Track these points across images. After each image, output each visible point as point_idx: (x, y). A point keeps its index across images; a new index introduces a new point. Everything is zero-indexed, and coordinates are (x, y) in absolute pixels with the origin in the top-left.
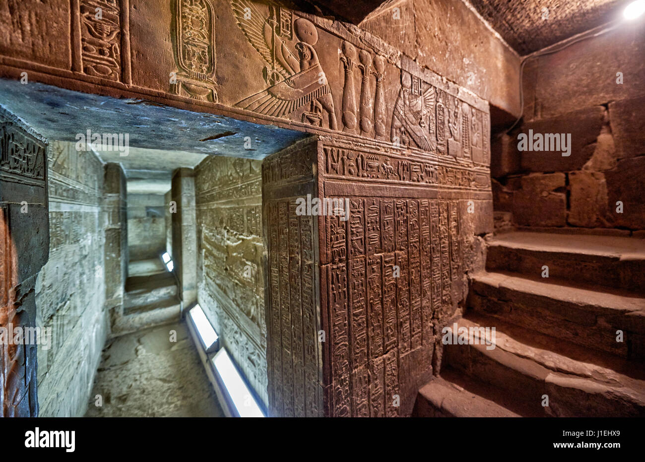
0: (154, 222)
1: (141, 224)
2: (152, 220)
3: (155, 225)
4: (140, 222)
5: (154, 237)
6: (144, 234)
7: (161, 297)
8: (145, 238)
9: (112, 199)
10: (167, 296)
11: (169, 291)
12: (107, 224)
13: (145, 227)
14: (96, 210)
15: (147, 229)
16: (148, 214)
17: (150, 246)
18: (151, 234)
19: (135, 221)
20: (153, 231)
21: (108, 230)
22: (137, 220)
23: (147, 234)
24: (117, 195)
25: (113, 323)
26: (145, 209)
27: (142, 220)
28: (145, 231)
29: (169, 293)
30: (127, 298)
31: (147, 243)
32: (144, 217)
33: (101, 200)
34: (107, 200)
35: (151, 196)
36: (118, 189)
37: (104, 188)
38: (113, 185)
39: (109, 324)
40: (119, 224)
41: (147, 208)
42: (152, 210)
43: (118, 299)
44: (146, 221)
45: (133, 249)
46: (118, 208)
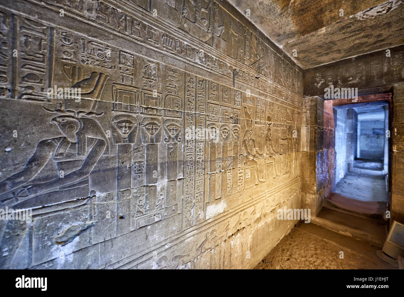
0: (378, 138)
1: (369, 139)
2: (376, 136)
3: (379, 140)
4: (368, 137)
5: (378, 147)
6: (370, 144)
7: (372, 167)
8: (371, 147)
9: (350, 122)
10: (375, 167)
11: (376, 165)
12: (348, 131)
13: (371, 141)
14: (344, 125)
15: (373, 142)
16: (374, 133)
17: (374, 152)
18: (376, 145)
19: (365, 136)
20: (377, 143)
21: (348, 134)
22: (366, 136)
23: (373, 145)
24: (352, 120)
25: (349, 169)
26: (372, 130)
27: (369, 136)
28: (372, 143)
29: (376, 166)
30: (355, 162)
31: (373, 150)
32: (370, 135)
33: (345, 122)
34: (348, 122)
35: (377, 122)
36: (352, 117)
37: (347, 118)
38: (351, 116)
39: (347, 169)
40: (352, 131)
41: (373, 129)
42: (377, 131)
43: (351, 160)
44: (372, 137)
45: (363, 152)
46: (352, 125)
